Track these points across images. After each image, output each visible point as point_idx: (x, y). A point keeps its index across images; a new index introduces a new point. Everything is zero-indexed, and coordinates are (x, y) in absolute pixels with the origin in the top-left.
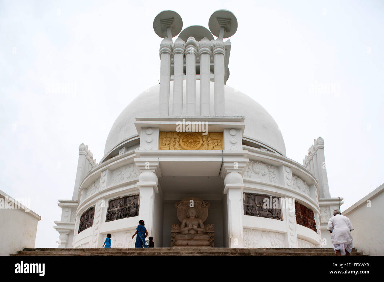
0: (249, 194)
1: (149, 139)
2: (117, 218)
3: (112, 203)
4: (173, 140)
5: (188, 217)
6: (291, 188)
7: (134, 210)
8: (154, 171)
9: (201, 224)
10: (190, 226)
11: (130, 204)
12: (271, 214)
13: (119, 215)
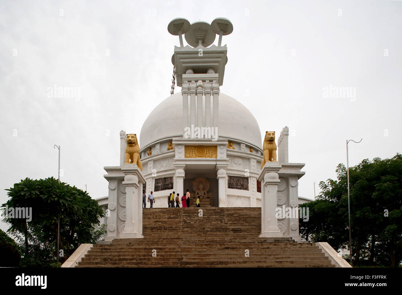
0: (231, 177)
1: (180, 151)
2: (161, 189)
3: (157, 180)
4: (192, 150)
5: (199, 189)
6: (255, 172)
7: (170, 186)
8: (183, 169)
9: (206, 193)
10: (200, 194)
11: (168, 182)
12: (242, 187)
13: (162, 188)
